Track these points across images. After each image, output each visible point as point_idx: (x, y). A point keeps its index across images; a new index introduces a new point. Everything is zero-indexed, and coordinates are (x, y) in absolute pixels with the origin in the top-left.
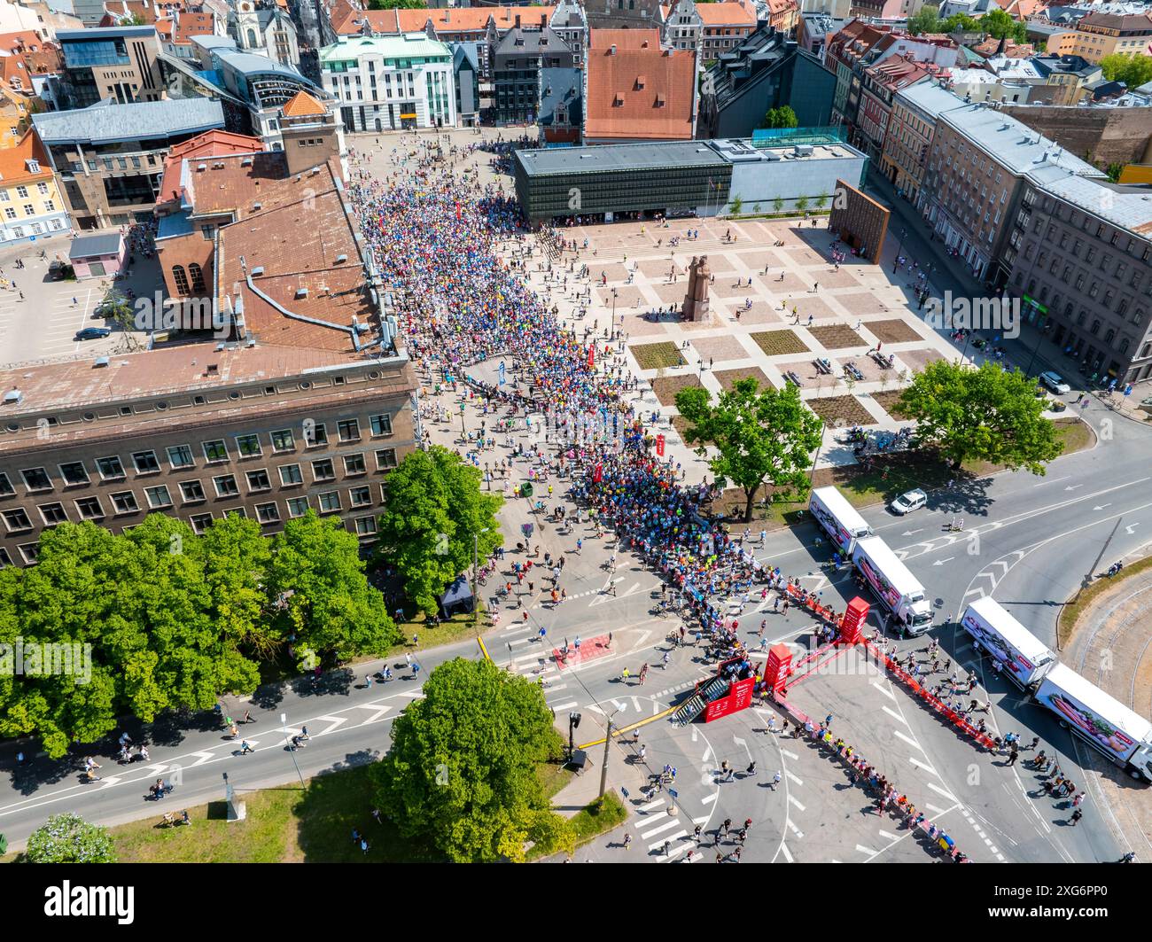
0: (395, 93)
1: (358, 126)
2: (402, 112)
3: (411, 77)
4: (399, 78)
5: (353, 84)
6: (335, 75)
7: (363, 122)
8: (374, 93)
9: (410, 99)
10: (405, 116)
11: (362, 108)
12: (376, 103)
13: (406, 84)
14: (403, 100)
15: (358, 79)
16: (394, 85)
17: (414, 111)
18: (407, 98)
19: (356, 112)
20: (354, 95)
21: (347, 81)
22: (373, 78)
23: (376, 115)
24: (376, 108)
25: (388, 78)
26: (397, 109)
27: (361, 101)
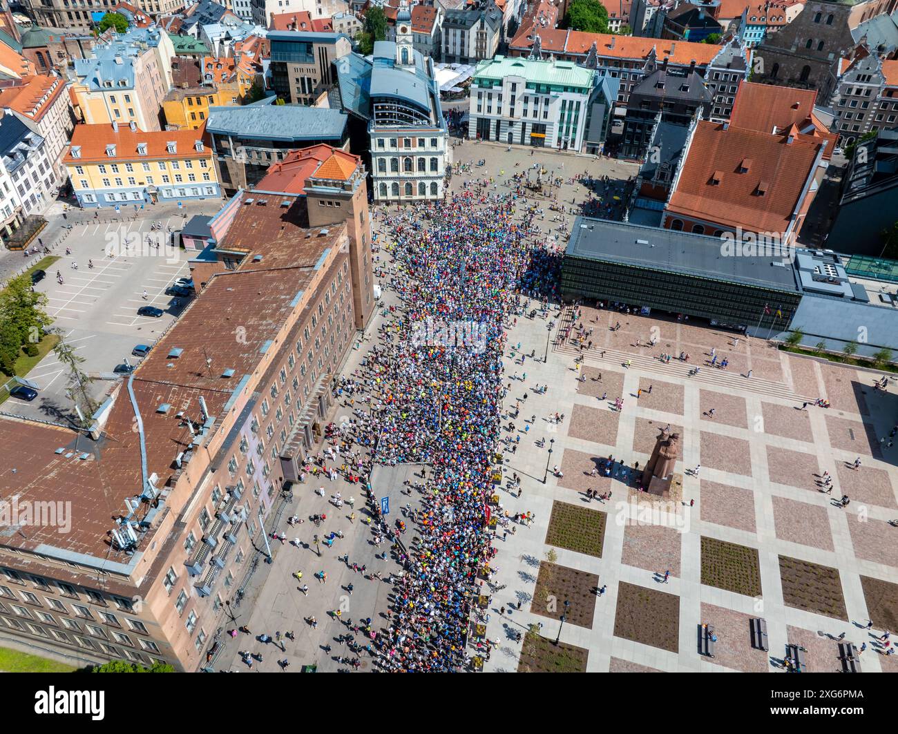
0: (530, 113)
1: (493, 135)
2: (533, 131)
3: (547, 102)
4: (536, 101)
5: (495, 100)
6: (482, 90)
7: (498, 133)
8: (512, 111)
9: (543, 121)
10: (534, 135)
11: (499, 122)
12: (512, 119)
13: (541, 107)
14: (536, 120)
15: (500, 97)
16: (531, 106)
17: (544, 131)
18: (540, 119)
19: (493, 124)
20: (494, 110)
21: (490, 97)
22: (513, 97)
23: (510, 130)
24: (511, 124)
25: (526, 100)
26: (529, 128)
27: (499, 116)
